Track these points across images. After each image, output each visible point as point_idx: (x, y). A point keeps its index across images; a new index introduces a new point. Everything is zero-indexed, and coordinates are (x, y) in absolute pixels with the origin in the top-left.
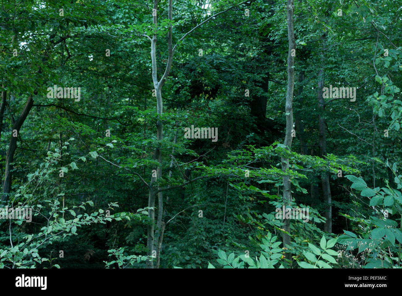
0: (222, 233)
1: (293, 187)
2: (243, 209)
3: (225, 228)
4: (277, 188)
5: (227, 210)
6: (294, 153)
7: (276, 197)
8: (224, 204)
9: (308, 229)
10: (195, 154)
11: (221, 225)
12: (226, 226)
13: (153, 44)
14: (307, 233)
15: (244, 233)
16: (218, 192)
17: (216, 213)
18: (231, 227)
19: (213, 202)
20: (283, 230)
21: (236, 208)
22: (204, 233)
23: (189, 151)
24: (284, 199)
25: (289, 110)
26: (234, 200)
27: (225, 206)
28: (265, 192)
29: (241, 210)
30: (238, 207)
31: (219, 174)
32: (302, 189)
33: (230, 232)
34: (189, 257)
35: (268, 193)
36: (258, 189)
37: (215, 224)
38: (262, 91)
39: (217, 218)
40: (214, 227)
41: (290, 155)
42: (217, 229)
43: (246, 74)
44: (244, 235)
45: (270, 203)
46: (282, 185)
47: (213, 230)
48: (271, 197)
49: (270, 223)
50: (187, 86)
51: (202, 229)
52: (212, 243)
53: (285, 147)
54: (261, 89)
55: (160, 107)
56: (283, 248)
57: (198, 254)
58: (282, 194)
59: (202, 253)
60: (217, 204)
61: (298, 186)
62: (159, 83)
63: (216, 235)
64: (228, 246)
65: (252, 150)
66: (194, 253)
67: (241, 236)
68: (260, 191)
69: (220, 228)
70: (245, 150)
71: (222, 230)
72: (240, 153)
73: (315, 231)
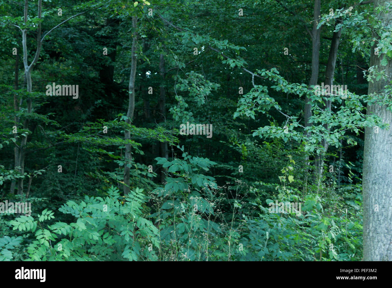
0: (73, 185)
1: (133, 149)
2: (92, 164)
3: (76, 181)
4: (120, 150)
5: (78, 165)
6: (133, 126)
7: (119, 157)
8: (75, 160)
9: (143, 182)
10: (58, 125)
11: (72, 178)
12: (77, 179)
13: (24, 35)
14: (142, 185)
15: (92, 184)
16: (71, 150)
17: (68, 168)
18: (81, 180)
19: (66, 159)
20: (123, 183)
21: (85, 164)
22: (59, 185)
23: (53, 122)
24: (126, 159)
25: (132, 89)
26: (84, 157)
27: (76, 162)
28: (110, 153)
29: (90, 165)
30: (87, 163)
31: (77, 141)
32: (140, 151)
33: (81, 184)
34: (46, 205)
35: (113, 154)
36: (105, 151)
37: (68, 177)
38: (110, 60)
39: (69, 172)
40: (66, 179)
41: (130, 127)
42: (69, 181)
43: (97, 46)
44: (92, 187)
45: (115, 161)
46: (124, 147)
47: (65, 183)
48: (115, 157)
49: (113, 178)
50: (46, 59)
51: (58, 182)
52: (66, 194)
53: (127, 118)
54: (110, 58)
55: (30, 86)
56: (124, 197)
57: (53, 202)
58: (124, 154)
59: (56, 201)
60: (69, 160)
61: (137, 148)
62: (29, 67)
63: (69, 186)
64: (79, 195)
65: (102, 123)
66: (49, 201)
67: (90, 187)
68: (107, 153)
69: (72, 180)
70: (96, 123)
71: (74, 182)
72: (93, 125)
73: (149, 184)
